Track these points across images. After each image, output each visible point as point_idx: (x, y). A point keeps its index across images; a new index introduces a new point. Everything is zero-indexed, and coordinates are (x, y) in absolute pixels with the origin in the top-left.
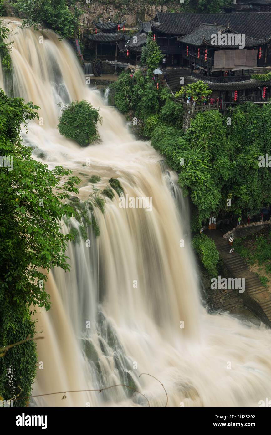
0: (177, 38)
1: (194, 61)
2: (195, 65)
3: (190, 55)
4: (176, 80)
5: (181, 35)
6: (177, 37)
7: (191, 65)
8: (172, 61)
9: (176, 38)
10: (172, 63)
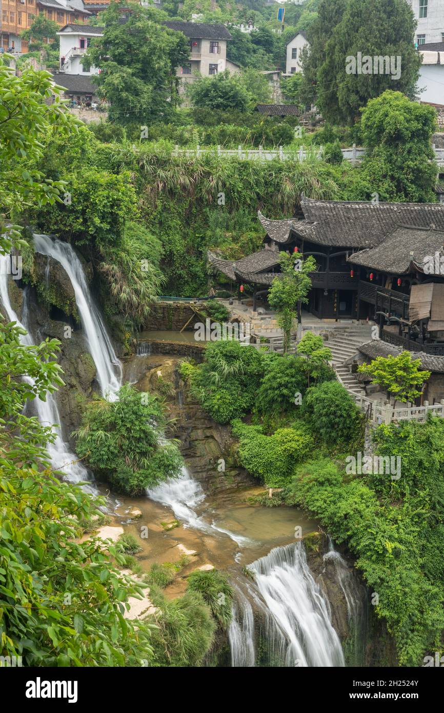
0: (347, 256)
1: (387, 305)
2: (390, 316)
3: (378, 294)
4: (345, 347)
5: (355, 250)
6: (347, 252)
7: (379, 314)
8: (335, 305)
9: (344, 256)
10: (335, 310)
